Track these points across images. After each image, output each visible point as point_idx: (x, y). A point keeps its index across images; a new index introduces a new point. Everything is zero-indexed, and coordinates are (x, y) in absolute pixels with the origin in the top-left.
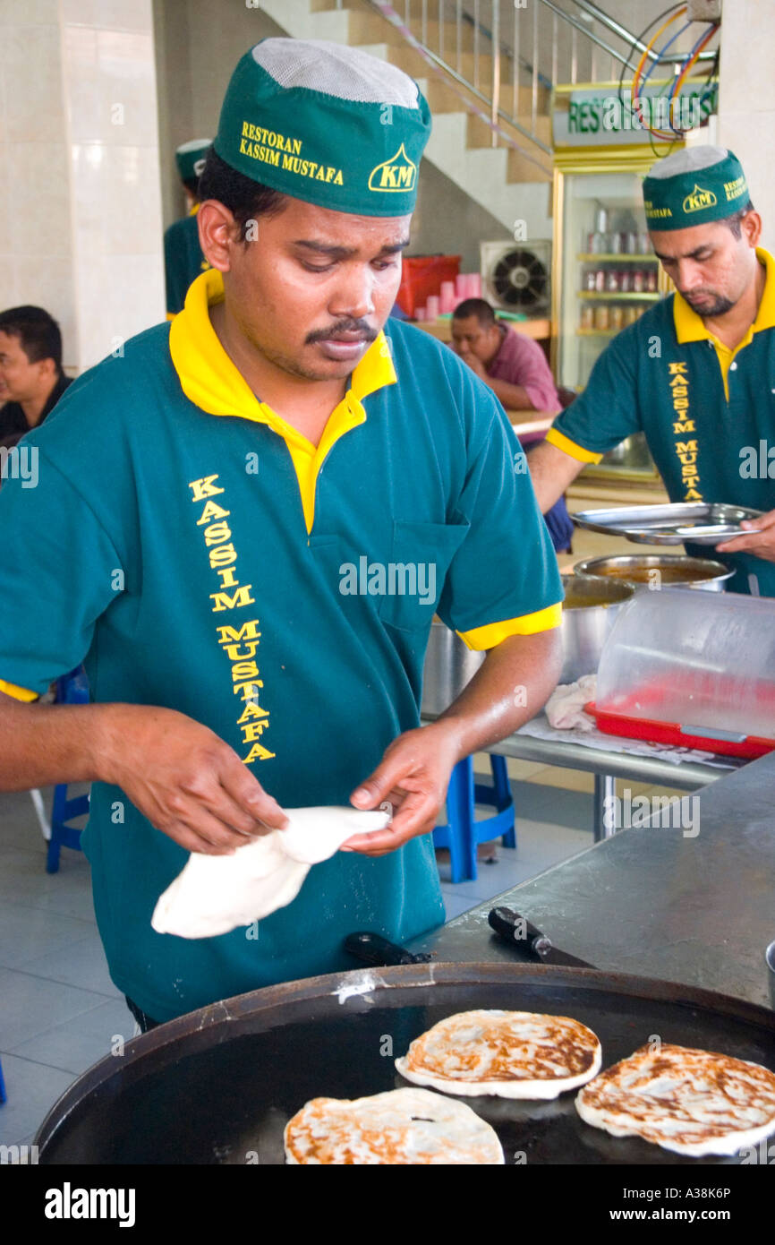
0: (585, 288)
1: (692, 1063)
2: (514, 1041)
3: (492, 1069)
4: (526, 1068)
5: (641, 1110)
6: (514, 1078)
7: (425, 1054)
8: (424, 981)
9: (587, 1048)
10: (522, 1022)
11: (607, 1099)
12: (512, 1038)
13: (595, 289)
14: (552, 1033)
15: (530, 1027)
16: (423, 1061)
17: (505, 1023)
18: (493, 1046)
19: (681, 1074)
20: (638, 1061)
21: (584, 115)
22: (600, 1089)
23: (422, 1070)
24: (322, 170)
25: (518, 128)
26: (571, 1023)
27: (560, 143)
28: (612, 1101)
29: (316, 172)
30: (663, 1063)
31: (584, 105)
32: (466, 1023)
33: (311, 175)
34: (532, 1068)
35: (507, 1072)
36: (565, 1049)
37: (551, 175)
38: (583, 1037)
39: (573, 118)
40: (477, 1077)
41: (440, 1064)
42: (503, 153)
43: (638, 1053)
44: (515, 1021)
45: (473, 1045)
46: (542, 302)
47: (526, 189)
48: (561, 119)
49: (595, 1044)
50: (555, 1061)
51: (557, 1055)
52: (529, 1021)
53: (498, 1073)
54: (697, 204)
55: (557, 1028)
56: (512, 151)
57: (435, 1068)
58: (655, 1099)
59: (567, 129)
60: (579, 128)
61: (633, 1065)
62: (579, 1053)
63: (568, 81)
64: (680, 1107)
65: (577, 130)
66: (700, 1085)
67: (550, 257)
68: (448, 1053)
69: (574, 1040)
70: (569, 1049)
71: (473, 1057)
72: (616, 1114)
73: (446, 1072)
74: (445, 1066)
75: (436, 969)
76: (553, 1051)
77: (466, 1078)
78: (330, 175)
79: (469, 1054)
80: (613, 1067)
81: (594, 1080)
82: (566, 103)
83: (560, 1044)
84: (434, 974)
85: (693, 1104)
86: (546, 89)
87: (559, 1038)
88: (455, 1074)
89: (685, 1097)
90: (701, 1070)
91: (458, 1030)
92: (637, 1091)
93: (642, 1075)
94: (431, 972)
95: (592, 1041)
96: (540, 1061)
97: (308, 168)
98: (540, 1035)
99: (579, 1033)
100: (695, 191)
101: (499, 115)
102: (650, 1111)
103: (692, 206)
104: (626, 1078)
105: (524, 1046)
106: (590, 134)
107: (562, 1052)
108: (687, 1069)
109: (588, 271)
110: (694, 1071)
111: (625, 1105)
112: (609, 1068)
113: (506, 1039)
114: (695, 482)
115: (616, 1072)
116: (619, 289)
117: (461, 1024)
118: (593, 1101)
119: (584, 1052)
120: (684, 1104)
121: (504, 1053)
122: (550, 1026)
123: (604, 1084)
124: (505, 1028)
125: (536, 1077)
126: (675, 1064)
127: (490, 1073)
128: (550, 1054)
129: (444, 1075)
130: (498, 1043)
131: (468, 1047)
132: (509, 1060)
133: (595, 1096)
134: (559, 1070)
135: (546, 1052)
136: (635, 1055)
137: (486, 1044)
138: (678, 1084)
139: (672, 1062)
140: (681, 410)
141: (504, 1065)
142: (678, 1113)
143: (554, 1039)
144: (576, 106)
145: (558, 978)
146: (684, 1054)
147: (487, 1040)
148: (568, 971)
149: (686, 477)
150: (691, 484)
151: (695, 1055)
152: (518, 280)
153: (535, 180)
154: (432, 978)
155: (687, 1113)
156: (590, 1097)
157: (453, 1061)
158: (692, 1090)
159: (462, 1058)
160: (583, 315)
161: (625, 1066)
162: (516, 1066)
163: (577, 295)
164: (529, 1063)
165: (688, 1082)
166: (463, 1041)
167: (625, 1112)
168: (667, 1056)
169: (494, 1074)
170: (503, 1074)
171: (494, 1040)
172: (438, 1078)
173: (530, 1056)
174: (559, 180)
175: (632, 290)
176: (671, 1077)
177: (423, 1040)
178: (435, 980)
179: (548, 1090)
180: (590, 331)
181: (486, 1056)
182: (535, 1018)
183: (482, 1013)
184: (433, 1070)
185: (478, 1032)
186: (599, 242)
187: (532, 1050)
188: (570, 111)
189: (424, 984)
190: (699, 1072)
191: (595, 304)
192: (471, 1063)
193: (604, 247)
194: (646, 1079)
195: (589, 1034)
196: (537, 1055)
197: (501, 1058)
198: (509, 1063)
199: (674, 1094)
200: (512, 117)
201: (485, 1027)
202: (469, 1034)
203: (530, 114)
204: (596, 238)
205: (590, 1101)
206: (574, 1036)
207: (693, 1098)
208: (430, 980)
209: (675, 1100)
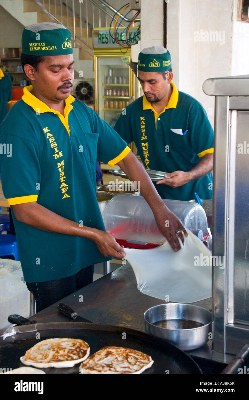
0: (105, 95)
1: (118, 352)
2: (61, 348)
3: (53, 358)
4: (64, 357)
5: (101, 369)
6: (60, 361)
7: (31, 355)
8: (33, 330)
9: (85, 349)
10: (64, 342)
11: (90, 366)
12: (60, 347)
13: (109, 95)
14: (74, 345)
15: (67, 343)
16: (30, 357)
17: (59, 343)
18: (54, 350)
19: (114, 356)
20: (101, 352)
21: (103, 38)
22: (88, 362)
23: (29, 360)
24: (51, 47)
25: (82, 41)
26: (80, 341)
27: (96, 47)
28: (91, 366)
29: (50, 48)
30: (109, 353)
31: (103, 34)
32: (46, 343)
33: (49, 49)
34: (66, 357)
35: (58, 359)
36: (78, 350)
37: (94, 57)
38: (84, 345)
39: (99, 39)
40: (47, 361)
41: (35, 358)
42: (78, 49)
43: (101, 349)
44: (62, 342)
45: (47, 350)
46: (92, 99)
47: (86, 62)
48: (96, 39)
49: (88, 348)
50: (74, 354)
51: (75, 352)
52: (67, 341)
53: (55, 359)
54: (154, 65)
55: (76, 343)
56: (80, 49)
57: (34, 359)
58: (106, 364)
59: (98, 42)
60: (102, 42)
61: (100, 353)
62: (82, 351)
63: (98, 26)
64: (113, 366)
65: (101, 43)
66: (120, 359)
67: (94, 84)
68: (39, 354)
69: (81, 347)
70: (79, 350)
71: (47, 355)
72: (92, 371)
73: (37, 360)
74: (37, 358)
75: (37, 326)
76: (74, 351)
77: (44, 361)
78: (53, 48)
79: (45, 354)
80: (93, 355)
81: (86, 360)
82: (97, 33)
83: (76, 348)
84: (37, 327)
85: (117, 365)
86: (91, 29)
87: (76, 346)
88: (40, 361)
89: (115, 363)
90: (121, 354)
91: (43, 346)
92: (99, 362)
93: (102, 357)
94: (36, 327)
95: (87, 347)
96: (69, 354)
97: (48, 48)
98: (70, 345)
99: (83, 344)
100: (154, 61)
101: (76, 37)
102: (103, 369)
103: (152, 65)
104: (97, 358)
105: (64, 350)
106: (105, 44)
107: (77, 351)
108: (117, 354)
109: (106, 89)
110: (119, 354)
111: (95, 368)
112: (92, 355)
113: (58, 348)
114: (147, 156)
115: (94, 356)
116: (117, 95)
117: (43, 344)
118: (85, 367)
119: (84, 350)
120: (114, 366)
121: (57, 352)
122: (74, 342)
123: (89, 361)
124: (59, 344)
125: (67, 360)
126: (113, 353)
127: (52, 360)
128: (73, 352)
129: (37, 361)
130: (56, 349)
131: (46, 351)
132: (59, 354)
133: (86, 365)
134: (75, 357)
135: (71, 351)
136: (100, 350)
137: (52, 350)
138: (113, 359)
139: (112, 352)
140: (144, 132)
141: (57, 356)
142: (112, 369)
143: (75, 347)
144: (100, 34)
145: (77, 326)
146: (116, 349)
147: (52, 349)
148: (81, 324)
149: (145, 154)
150: (146, 157)
151: (120, 349)
152: (83, 92)
153: (88, 59)
154: (36, 329)
155: (115, 369)
156: (84, 365)
157: (40, 356)
158: (118, 361)
159: (43, 355)
160: (105, 103)
161: (97, 354)
162: (61, 357)
163: (103, 97)
164: (65, 355)
165: (116, 358)
166: (44, 349)
167: (95, 370)
168: (110, 350)
169: (53, 360)
170: (56, 360)
171: (55, 348)
172: (34, 362)
173: (66, 353)
174: (96, 59)
175: (121, 95)
176: (111, 357)
177: (31, 350)
178: (37, 329)
179: (70, 364)
180: (107, 109)
181: (51, 353)
182: (69, 340)
183: (52, 340)
184: (33, 360)
185: (49, 346)
186: (110, 80)
187: (66, 351)
188: (99, 36)
189: (33, 331)
190: (120, 355)
191: (109, 100)
192: (46, 357)
193: (111, 81)
194: (103, 358)
195: (86, 344)
196: (68, 352)
197: (56, 354)
198: (59, 356)
199: (112, 362)
200: (80, 38)
201: (52, 344)
202: (46, 347)
203: (86, 37)
204: (109, 78)
205: (84, 367)
206: (81, 345)
207: (118, 363)
208: (35, 329)
209: (112, 364)
